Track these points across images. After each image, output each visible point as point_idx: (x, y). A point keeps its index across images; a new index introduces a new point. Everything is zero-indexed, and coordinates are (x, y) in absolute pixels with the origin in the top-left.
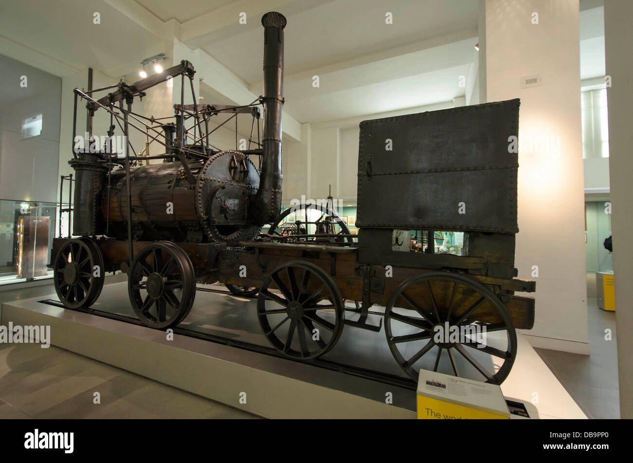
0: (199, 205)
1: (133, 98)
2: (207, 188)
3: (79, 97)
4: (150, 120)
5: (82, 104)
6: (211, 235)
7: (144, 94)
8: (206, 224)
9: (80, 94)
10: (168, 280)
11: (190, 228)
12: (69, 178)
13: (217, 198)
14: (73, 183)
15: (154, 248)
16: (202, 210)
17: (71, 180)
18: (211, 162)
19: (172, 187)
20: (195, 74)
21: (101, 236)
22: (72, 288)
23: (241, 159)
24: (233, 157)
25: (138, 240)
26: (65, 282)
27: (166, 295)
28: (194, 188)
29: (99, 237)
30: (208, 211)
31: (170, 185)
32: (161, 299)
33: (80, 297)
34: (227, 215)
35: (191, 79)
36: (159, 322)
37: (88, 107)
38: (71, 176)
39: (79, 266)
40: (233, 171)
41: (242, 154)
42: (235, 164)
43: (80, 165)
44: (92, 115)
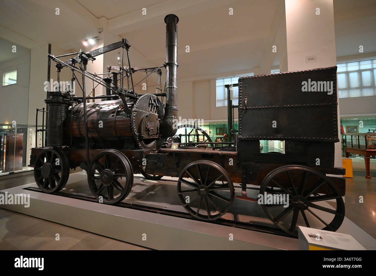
0: (134, 127)
1: (87, 61)
2: (138, 116)
3: (52, 60)
4: (94, 75)
5: (53, 64)
6: (140, 145)
7: (95, 59)
8: (138, 138)
9: (52, 58)
10: (115, 173)
11: (126, 141)
12: (42, 110)
13: (144, 122)
14: (45, 113)
15: (105, 154)
16: (135, 130)
17: (44, 112)
18: (140, 101)
19: (115, 116)
20: (130, 47)
21: (65, 146)
22: (47, 180)
23: (154, 99)
24: (151, 97)
25: (91, 149)
26: (42, 176)
27: (114, 183)
28: (130, 117)
29: (63, 147)
30: (139, 131)
31: (113, 114)
32: (111, 186)
33: (53, 185)
34: (149, 132)
35: (127, 50)
36: (110, 200)
37: (57, 66)
38: (44, 109)
39: (52, 165)
40: (150, 106)
41: (155, 96)
42: (152, 102)
43: (52, 102)
44: (60, 71)
